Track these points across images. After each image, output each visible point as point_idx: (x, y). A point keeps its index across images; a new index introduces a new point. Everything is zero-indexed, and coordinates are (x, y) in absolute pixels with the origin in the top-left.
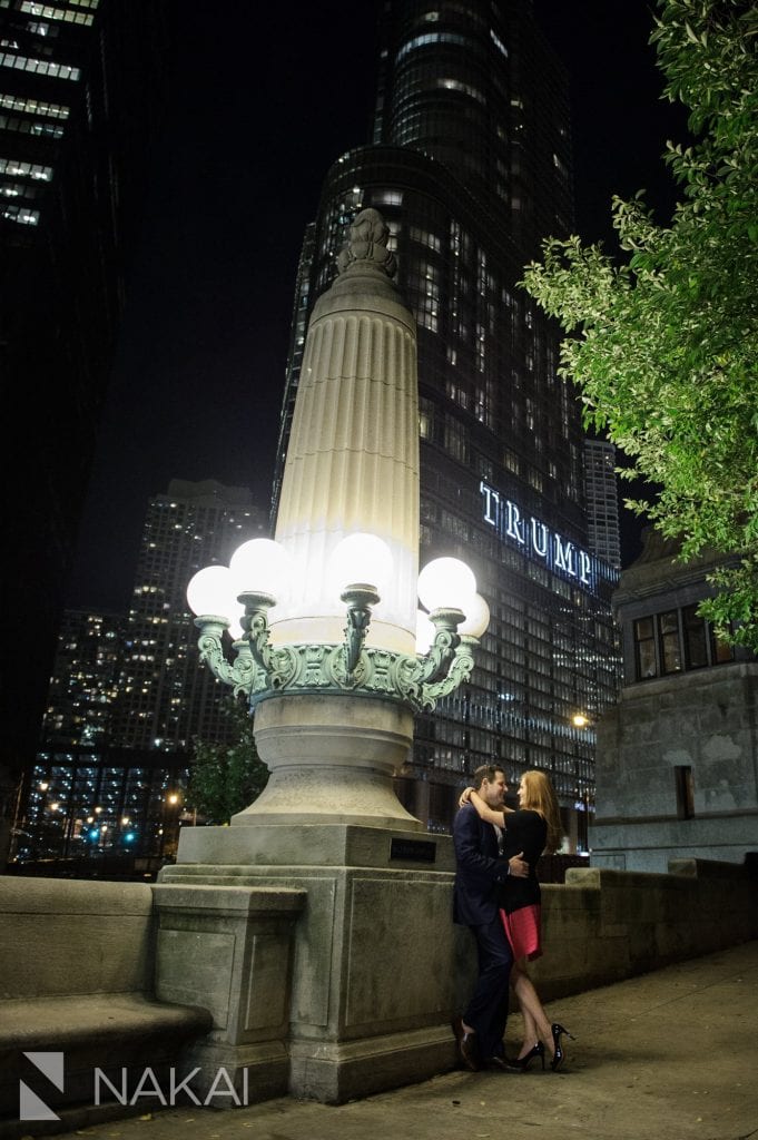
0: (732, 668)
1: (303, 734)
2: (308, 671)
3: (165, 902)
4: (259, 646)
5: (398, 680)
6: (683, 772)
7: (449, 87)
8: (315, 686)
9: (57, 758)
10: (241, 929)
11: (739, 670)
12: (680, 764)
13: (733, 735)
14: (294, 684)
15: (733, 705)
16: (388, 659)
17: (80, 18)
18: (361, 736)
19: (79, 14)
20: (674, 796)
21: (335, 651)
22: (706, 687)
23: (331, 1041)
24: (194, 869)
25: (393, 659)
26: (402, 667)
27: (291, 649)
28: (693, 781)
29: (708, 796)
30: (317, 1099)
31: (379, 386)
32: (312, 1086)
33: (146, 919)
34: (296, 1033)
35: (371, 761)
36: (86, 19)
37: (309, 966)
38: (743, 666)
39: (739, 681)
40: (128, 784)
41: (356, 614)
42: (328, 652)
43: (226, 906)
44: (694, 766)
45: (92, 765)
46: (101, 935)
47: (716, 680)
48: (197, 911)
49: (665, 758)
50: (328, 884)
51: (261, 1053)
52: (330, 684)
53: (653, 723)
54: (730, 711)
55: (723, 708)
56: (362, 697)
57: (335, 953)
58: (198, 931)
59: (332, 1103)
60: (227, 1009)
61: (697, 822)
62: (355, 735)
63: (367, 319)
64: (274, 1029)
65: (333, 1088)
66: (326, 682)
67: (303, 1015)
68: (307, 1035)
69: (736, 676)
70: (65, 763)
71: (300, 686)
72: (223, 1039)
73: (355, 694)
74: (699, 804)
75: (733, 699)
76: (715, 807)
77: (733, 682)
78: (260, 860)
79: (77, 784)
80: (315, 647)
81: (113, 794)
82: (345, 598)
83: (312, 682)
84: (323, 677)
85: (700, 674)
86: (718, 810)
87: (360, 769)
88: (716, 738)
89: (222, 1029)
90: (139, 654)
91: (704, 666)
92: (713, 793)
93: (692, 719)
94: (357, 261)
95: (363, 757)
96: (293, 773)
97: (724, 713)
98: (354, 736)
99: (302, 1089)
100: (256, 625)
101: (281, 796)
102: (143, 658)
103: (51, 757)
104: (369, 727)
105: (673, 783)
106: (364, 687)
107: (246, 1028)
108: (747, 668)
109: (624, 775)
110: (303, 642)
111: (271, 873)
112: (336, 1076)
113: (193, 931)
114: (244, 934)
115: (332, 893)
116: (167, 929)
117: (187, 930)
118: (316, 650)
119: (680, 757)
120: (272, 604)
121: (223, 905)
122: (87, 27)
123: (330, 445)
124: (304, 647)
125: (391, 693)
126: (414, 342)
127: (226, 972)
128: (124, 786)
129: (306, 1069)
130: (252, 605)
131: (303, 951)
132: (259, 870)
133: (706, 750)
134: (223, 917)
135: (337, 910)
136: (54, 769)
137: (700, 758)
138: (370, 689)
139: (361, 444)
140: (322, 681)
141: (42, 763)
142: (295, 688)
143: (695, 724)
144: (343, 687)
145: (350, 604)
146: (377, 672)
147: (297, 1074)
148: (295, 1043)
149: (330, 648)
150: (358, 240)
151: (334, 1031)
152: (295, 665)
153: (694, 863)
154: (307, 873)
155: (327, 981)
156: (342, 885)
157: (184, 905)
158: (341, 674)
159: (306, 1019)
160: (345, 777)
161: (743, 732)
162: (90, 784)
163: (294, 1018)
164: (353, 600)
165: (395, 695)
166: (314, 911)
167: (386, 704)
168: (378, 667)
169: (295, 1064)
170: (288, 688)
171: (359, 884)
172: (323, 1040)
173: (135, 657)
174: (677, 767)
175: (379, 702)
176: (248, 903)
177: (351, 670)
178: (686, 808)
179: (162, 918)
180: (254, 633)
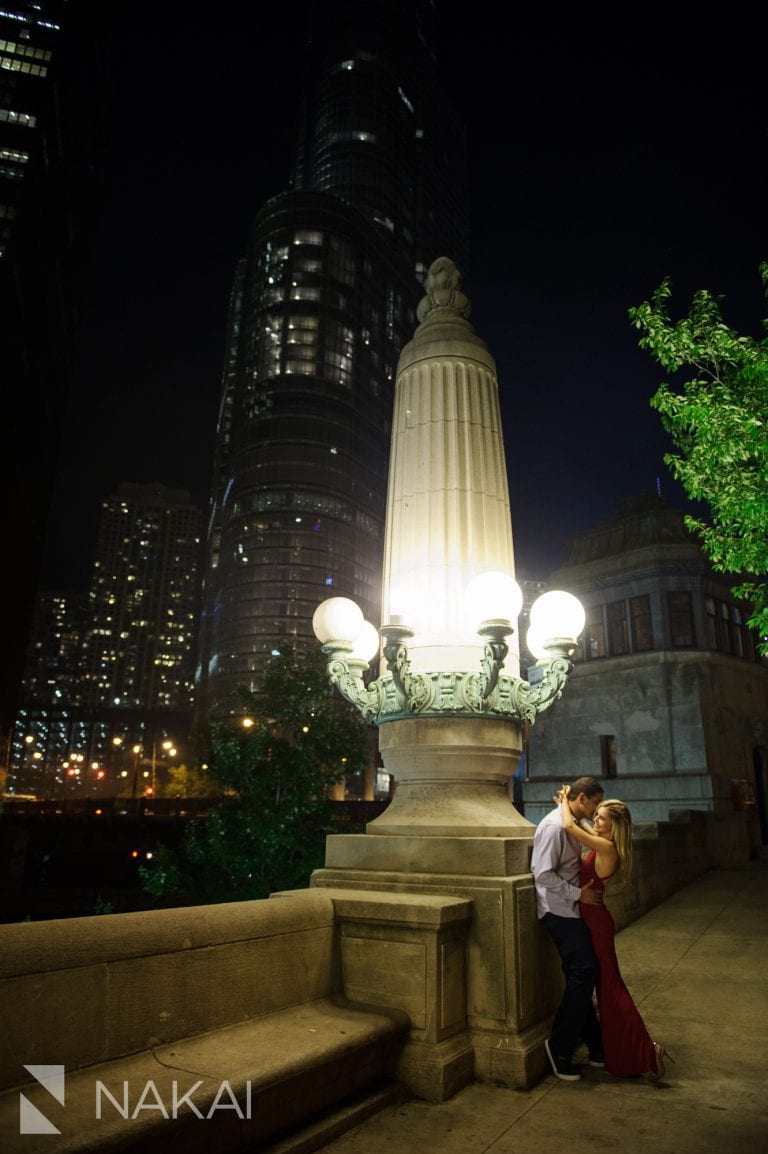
0: (651, 656)
1: (439, 753)
2: (442, 696)
3: (348, 913)
4: (402, 675)
5: (517, 701)
6: (607, 741)
7: (362, 139)
8: (450, 709)
9: (34, 714)
10: (432, 940)
11: (658, 657)
12: (605, 733)
13: (652, 711)
14: (430, 708)
15: (653, 686)
16: (509, 684)
17: (35, 71)
18: (492, 754)
19: (34, 66)
20: (599, 759)
21: (466, 679)
22: (628, 671)
23: (510, 1033)
24: (350, 875)
25: (512, 683)
26: (519, 690)
27: (424, 676)
28: (616, 746)
29: (629, 760)
30: (505, 1084)
31: (479, 429)
32: (499, 1074)
33: (330, 929)
34: (473, 1025)
35: (498, 775)
36: (40, 70)
37: (481, 966)
38: (661, 655)
39: (657, 667)
40: (94, 735)
41: (496, 646)
42: (459, 678)
43: (415, 920)
44: (617, 736)
45: (63, 720)
46: (304, 948)
47: (638, 665)
48: (383, 923)
49: (591, 728)
50: (496, 895)
51: (454, 1048)
52: (464, 708)
53: (581, 700)
54: (649, 692)
55: (644, 688)
56: (490, 718)
57: (508, 956)
58: (385, 940)
59: (520, 1089)
60: (424, 1012)
61: (620, 781)
62: (486, 754)
63: (462, 365)
64: (458, 1025)
65: (521, 1075)
66: (460, 706)
67: (479, 1009)
68: (484, 1026)
69: (655, 662)
70: (42, 719)
71: (435, 710)
72: (423, 1038)
73: (485, 717)
74: (621, 768)
75: (652, 681)
76: (635, 770)
77: (652, 667)
78: (416, 868)
79: (51, 735)
80: (447, 674)
81: (81, 743)
82: (482, 632)
83: (446, 706)
84: (458, 701)
85: (623, 660)
86: (637, 771)
87: (489, 782)
88: (637, 713)
89: (419, 1029)
90: (99, 629)
91: (625, 653)
92: (634, 759)
93: (616, 697)
94: (439, 308)
95: (493, 772)
96: (430, 786)
97: (644, 693)
98: (484, 754)
99: (489, 1076)
100: (401, 656)
101: (421, 808)
102: (102, 632)
103: (29, 714)
104: (498, 746)
105: (598, 749)
106: (493, 710)
107: (443, 1027)
108: (665, 657)
109: (555, 742)
110: (435, 671)
111: (431, 882)
112: (524, 1066)
113: (378, 939)
114: (435, 944)
115: (500, 902)
116: (350, 936)
117: (370, 938)
118: (448, 677)
119: (604, 728)
120: (410, 634)
121: (412, 918)
122: (42, 77)
123: (441, 485)
124: (436, 674)
125: (513, 714)
126: (494, 379)
127: (419, 978)
128: (91, 736)
129: (492, 1059)
130: (394, 638)
131: (475, 953)
132: (418, 878)
133: (628, 722)
134: (412, 929)
135: (506, 917)
136: (32, 724)
137: (623, 729)
138: (498, 712)
139: (468, 485)
140: (456, 706)
141: (21, 718)
142: (428, 712)
143: (618, 702)
144: (476, 711)
145: (489, 638)
146: (502, 696)
147: (481, 1062)
148: (474, 1034)
149: (461, 675)
150: (436, 288)
151: (513, 1024)
152: (429, 691)
153: (656, 825)
154: (471, 883)
155: (502, 980)
156: (510, 896)
157: (368, 917)
158: (473, 699)
159: (484, 1013)
160: (476, 790)
161: (661, 709)
162: (62, 735)
163: (471, 1011)
164: (491, 634)
165: (516, 716)
166: (483, 918)
167: (509, 724)
168: (501, 691)
169: (478, 1054)
170: (424, 711)
171: (521, 892)
172: (502, 1032)
173: (96, 631)
174: (601, 736)
175: (503, 723)
176: (439, 918)
177: (485, 697)
178: (609, 769)
179: (343, 927)
180: (399, 664)
